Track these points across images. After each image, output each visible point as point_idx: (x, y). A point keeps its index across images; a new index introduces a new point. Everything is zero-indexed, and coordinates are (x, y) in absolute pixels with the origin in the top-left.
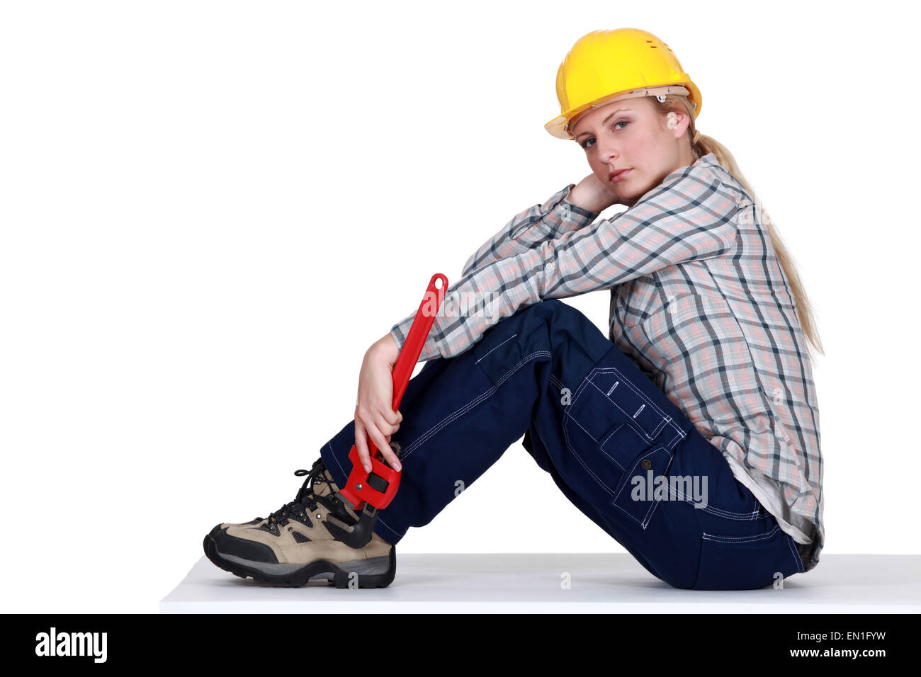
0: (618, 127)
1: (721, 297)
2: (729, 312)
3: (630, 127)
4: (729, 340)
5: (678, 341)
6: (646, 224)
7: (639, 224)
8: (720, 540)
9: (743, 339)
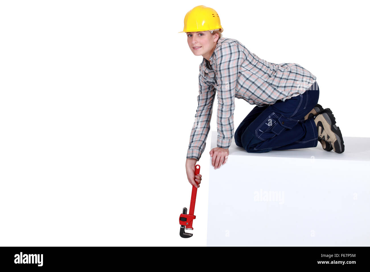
0: (200, 35)
1: (249, 71)
2: (252, 73)
3: (203, 36)
4: (256, 80)
5: (244, 88)
6: (230, 61)
7: (228, 62)
8: (306, 104)
9: (259, 78)
